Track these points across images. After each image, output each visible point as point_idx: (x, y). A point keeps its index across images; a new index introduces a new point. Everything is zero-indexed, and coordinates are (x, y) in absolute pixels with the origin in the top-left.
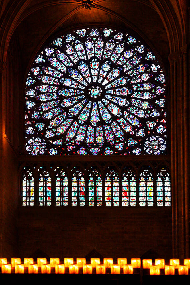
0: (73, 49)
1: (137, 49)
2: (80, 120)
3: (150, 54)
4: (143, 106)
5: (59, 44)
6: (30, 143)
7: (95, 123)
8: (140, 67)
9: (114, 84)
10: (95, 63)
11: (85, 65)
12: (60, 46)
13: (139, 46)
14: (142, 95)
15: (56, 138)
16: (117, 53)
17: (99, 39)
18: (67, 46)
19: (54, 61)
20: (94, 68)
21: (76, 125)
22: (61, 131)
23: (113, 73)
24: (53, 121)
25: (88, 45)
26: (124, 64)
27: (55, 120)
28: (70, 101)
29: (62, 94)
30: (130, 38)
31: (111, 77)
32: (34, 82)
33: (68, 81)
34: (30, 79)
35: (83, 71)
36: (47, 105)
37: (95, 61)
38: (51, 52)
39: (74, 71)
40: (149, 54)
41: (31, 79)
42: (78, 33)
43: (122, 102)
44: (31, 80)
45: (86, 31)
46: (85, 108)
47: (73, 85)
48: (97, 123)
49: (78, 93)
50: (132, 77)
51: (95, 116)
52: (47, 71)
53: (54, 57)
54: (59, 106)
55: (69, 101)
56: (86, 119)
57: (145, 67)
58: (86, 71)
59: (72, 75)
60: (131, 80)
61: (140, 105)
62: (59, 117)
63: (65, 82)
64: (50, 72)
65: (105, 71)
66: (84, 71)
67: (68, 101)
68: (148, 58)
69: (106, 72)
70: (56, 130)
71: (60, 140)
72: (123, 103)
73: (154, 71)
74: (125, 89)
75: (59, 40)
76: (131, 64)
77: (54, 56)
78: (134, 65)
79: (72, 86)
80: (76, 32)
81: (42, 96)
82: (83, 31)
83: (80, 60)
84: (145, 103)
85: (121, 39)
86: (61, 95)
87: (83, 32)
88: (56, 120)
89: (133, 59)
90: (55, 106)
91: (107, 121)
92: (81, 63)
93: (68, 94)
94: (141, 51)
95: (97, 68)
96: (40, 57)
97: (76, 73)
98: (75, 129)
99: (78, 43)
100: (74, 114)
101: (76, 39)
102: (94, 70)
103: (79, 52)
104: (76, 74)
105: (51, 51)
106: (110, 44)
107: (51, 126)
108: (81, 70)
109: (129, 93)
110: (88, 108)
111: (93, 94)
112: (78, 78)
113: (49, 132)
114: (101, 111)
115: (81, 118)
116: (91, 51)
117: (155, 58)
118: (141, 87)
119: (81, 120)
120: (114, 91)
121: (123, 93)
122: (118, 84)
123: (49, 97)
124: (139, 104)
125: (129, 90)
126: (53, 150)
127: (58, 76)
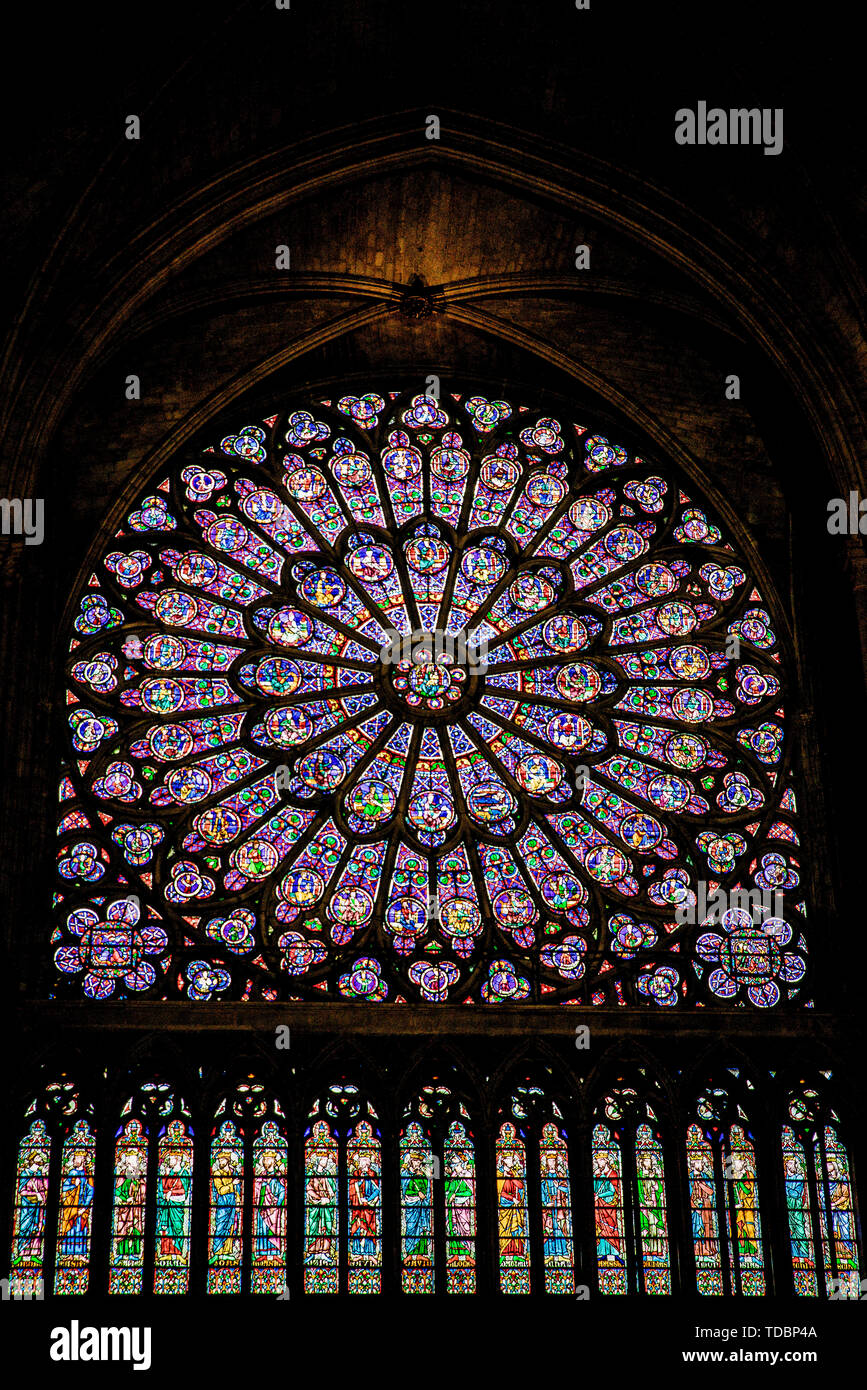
0: (318, 477)
1: (633, 491)
2: (353, 811)
3: (694, 518)
4: (676, 754)
5: (252, 452)
6: (74, 928)
7: (432, 833)
8: (649, 573)
9: (526, 647)
10: (431, 544)
11: (379, 550)
12: (254, 460)
13: (642, 479)
14: (669, 705)
15: (220, 904)
16: (535, 506)
17: (446, 438)
18: (291, 461)
19: (224, 527)
20: (423, 564)
21: (331, 841)
22: (248, 867)
23: (517, 592)
24: (210, 816)
25: (392, 464)
26: (573, 555)
27: (218, 811)
28: (302, 719)
29: (262, 683)
30: (595, 442)
31: (509, 612)
32: (115, 620)
33: (294, 623)
34: (98, 605)
35: (367, 578)
36: (179, 736)
37: (427, 535)
38: (211, 487)
39: (323, 575)
40: (690, 515)
41: (102, 607)
42: (344, 408)
43: (568, 732)
44: (103, 611)
45: (383, 401)
46: (382, 755)
47: (320, 639)
48: (441, 830)
49: (346, 678)
50: (616, 615)
51: (431, 798)
52: (186, 569)
53: (224, 509)
54: (246, 741)
55: (296, 719)
56: (387, 807)
57: (675, 573)
58: (386, 578)
59: (314, 594)
60: (607, 630)
61: (661, 751)
62: (244, 795)
63: (277, 623)
64: (203, 576)
65: (479, 585)
66: (375, 578)
67: (289, 716)
68: (686, 536)
69: (482, 585)
70: (225, 862)
71: (245, 918)
72: (573, 739)
73: (721, 592)
74: (582, 671)
75: (249, 434)
76: (607, 555)
77: (222, 502)
78: (619, 560)
79: (315, 647)
80: (335, 403)
81: (155, 687)
82: (367, 402)
83: (354, 527)
84: (686, 741)
85: (554, 446)
86: (257, 686)
87: (370, 405)
88: (223, 812)
89: (615, 532)
90: (220, 739)
91: (493, 823)
92: (359, 538)
93: (293, 685)
94: (651, 502)
95: (440, 566)
96: (155, 505)
97: (335, 586)
98: (327, 859)
99: (346, 453)
100: (321, 782)
101: (335, 434)
102: (425, 575)
103: (350, 490)
104: (335, 593)
105: (208, 481)
106: (500, 464)
107: (200, 839)
108: (360, 573)
109: (603, 689)
110: (393, 756)
111: (418, 690)
112: (345, 608)
113: (186, 870)
114: (461, 774)
115: (357, 806)
116: (408, 492)
117: (720, 537)
118: (658, 664)
119: (357, 814)
120: (529, 679)
121: (571, 687)
122: (547, 647)
123: (193, 694)
124: (657, 743)
125: (602, 676)
126: (206, 969)
127: (242, 595)
